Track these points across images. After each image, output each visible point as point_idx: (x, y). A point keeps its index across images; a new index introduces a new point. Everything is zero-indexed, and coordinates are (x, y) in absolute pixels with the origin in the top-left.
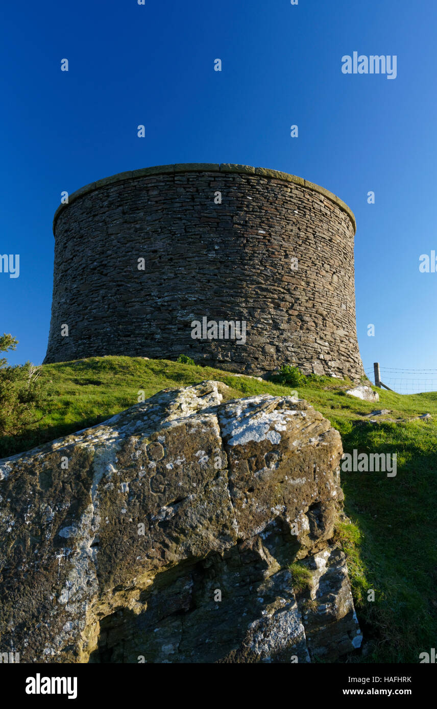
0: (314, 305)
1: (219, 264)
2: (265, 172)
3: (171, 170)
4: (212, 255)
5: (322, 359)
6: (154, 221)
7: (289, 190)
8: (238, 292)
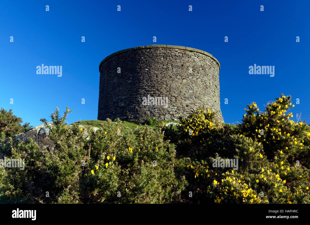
0: (170, 93)
1: (131, 84)
4: (129, 81)
5: (171, 114)
7: (159, 51)
8: (138, 93)
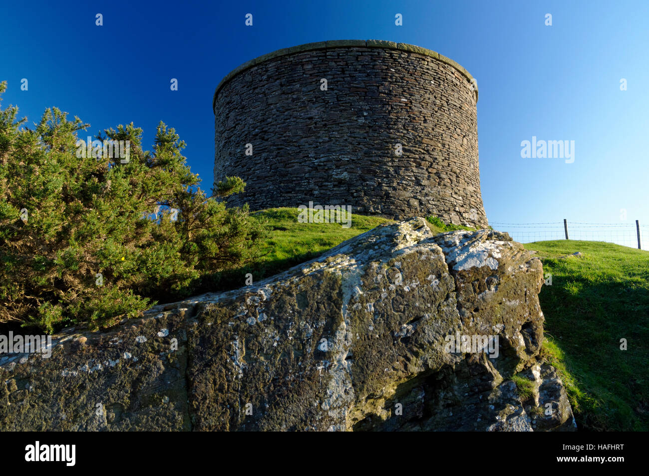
0: (449, 164)
1: (367, 128)
2: (406, 47)
3: (324, 46)
4: (361, 121)
5: (457, 211)
6: (309, 92)
7: (426, 63)
8: (385, 153)
